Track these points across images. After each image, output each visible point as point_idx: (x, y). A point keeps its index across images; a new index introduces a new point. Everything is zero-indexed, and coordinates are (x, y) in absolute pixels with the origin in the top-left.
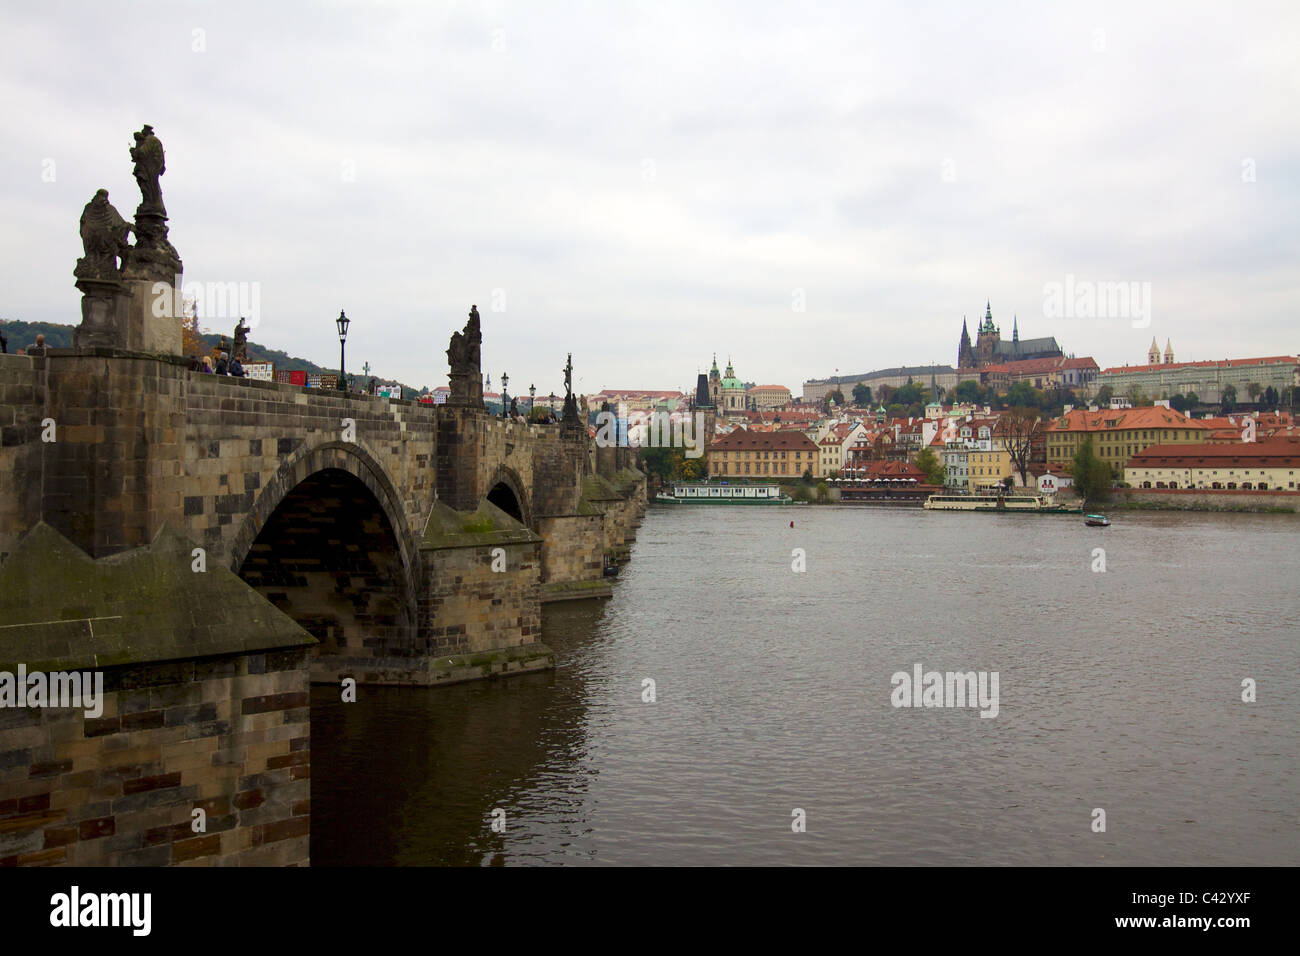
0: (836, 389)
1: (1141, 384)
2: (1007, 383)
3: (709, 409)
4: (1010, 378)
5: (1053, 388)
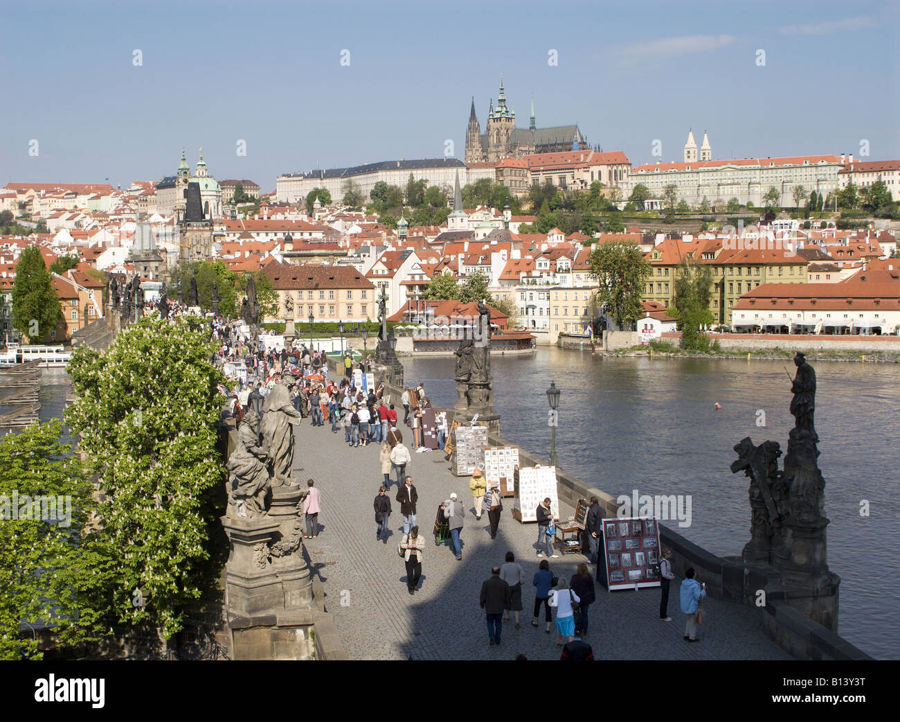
1: (678, 184)
2: (525, 180)
3: (203, 226)
4: (529, 175)
5: (580, 188)
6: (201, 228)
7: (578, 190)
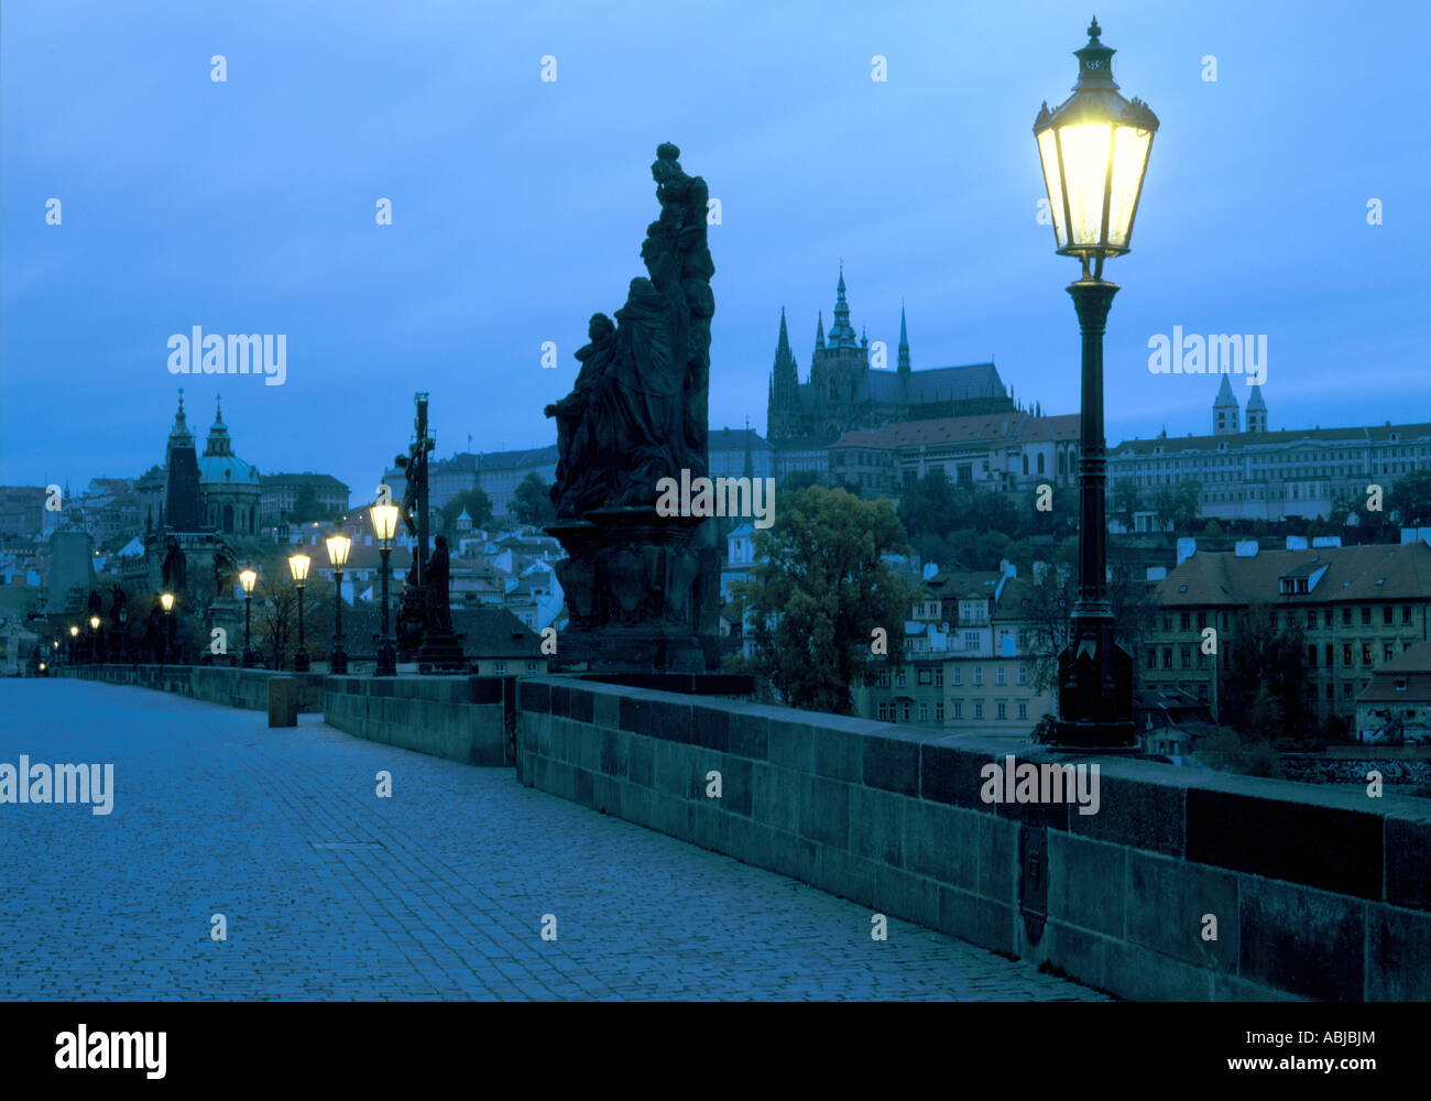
0: (470, 487)
1: (1200, 479)
2: (891, 473)
3: (201, 541)
4: (896, 463)
5: (1000, 489)
6: (198, 546)
7: (996, 493)
